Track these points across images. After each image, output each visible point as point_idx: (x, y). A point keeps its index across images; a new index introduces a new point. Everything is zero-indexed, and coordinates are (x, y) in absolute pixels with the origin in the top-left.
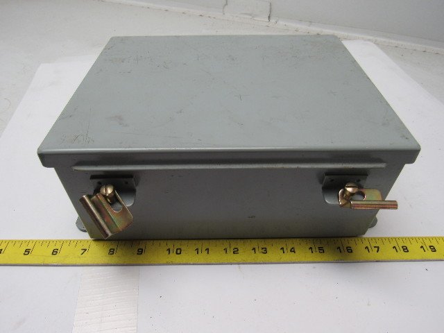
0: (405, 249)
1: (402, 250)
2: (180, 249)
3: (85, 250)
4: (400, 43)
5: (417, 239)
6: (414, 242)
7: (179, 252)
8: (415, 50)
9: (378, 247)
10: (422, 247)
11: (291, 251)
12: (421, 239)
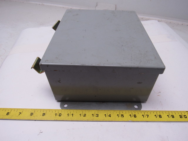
0: (160, 116)
1: (159, 116)
2: (61, 114)
3: (21, 113)
4: (172, 21)
5: (166, 112)
6: (164, 113)
7: (60, 115)
8: (178, 24)
9: (148, 115)
10: (168, 115)
11: (109, 116)
12: (168, 112)
